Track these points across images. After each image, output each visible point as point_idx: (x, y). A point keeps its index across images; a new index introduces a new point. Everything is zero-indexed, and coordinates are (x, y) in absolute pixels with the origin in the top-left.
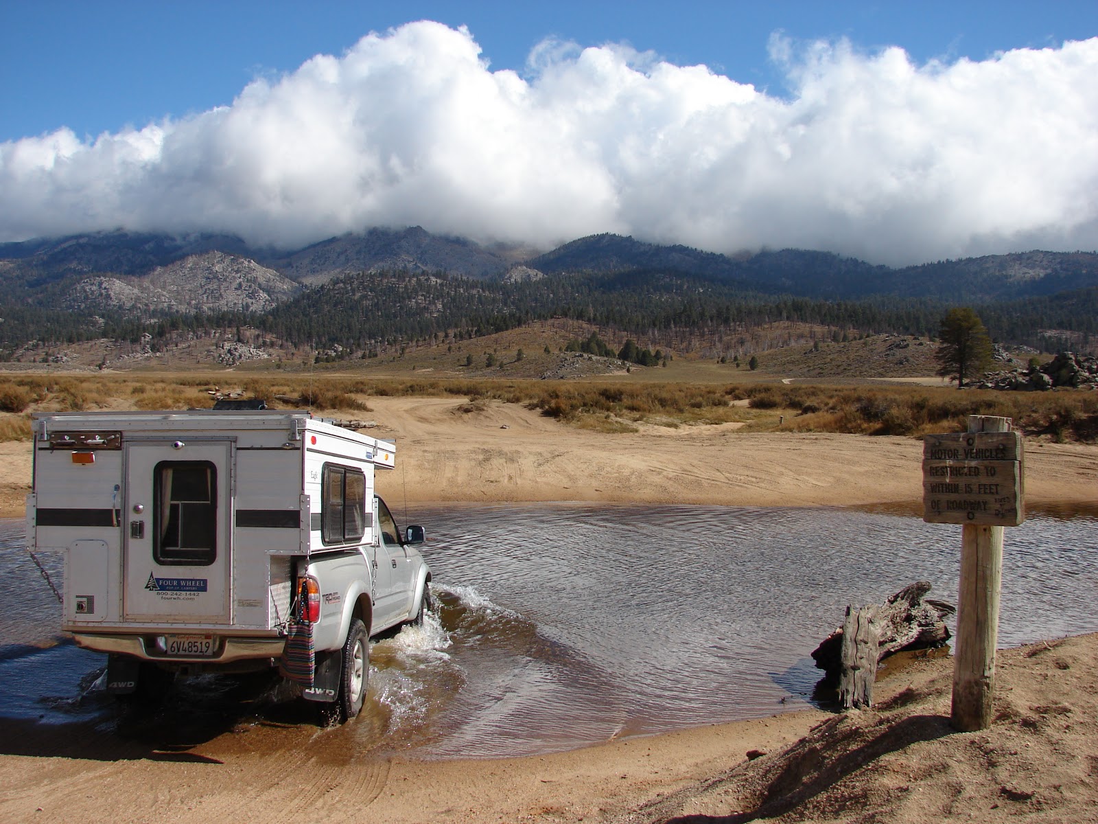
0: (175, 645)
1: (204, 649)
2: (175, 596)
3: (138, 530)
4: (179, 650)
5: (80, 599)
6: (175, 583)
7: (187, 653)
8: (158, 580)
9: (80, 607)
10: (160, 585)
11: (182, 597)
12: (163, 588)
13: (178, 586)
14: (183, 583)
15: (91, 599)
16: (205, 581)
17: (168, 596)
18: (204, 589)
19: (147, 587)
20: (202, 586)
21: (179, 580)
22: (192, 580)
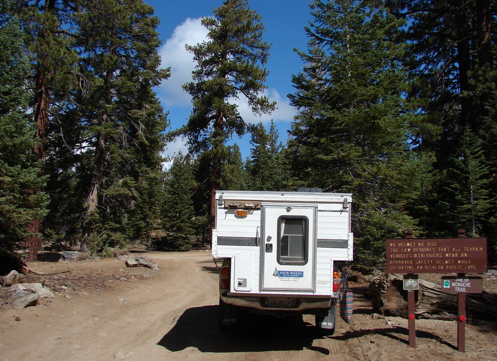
0: (273, 302)
1: (287, 304)
2: (287, 279)
3: (269, 248)
4: (274, 304)
5: (239, 280)
6: (288, 273)
7: (279, 306)
8: (279, 272)
9: (240, 284)
10: (280, 274)
11: (291, 280)
12: (281, 275)
13: (289, 274)
14: (291, 273)
15: (245, 280)
16: (302, 272)
17: (284, 279)
18: (302, 276)
19: (273, 275)
20: (301, 275)
21: (289, 272)
22: (296, 272)
